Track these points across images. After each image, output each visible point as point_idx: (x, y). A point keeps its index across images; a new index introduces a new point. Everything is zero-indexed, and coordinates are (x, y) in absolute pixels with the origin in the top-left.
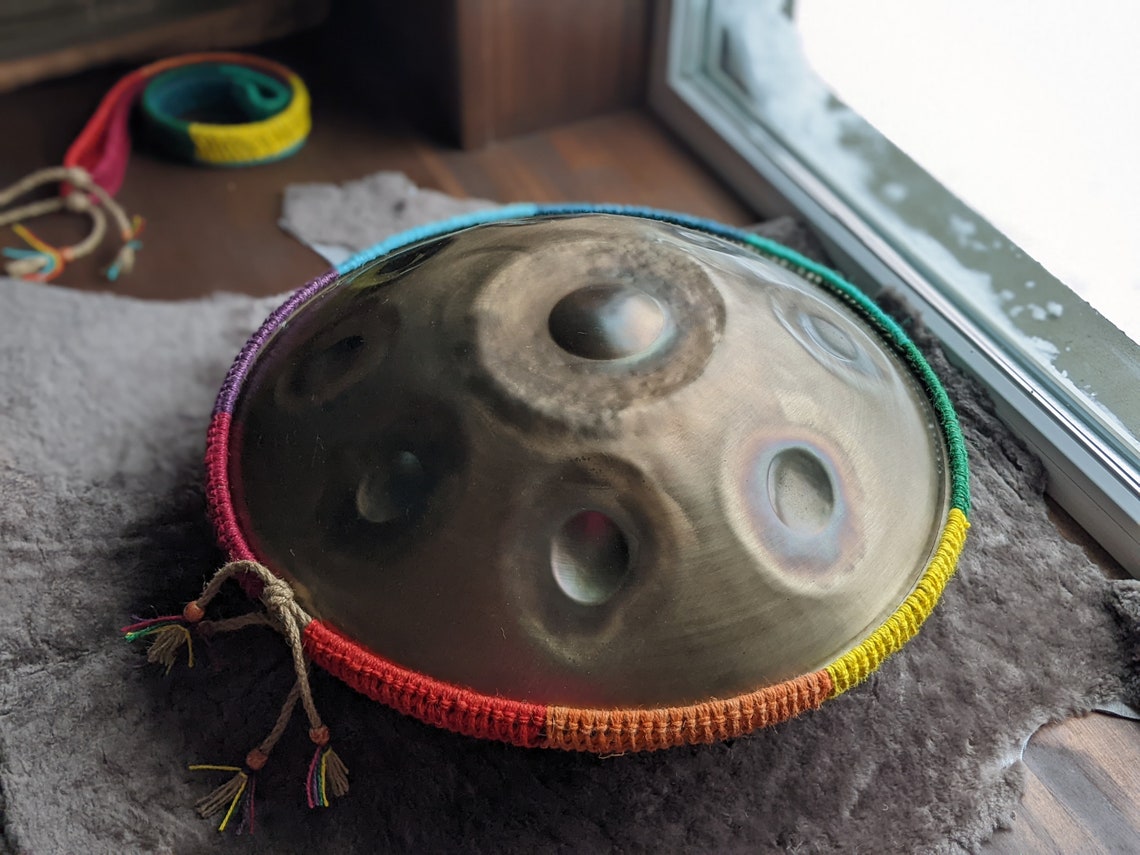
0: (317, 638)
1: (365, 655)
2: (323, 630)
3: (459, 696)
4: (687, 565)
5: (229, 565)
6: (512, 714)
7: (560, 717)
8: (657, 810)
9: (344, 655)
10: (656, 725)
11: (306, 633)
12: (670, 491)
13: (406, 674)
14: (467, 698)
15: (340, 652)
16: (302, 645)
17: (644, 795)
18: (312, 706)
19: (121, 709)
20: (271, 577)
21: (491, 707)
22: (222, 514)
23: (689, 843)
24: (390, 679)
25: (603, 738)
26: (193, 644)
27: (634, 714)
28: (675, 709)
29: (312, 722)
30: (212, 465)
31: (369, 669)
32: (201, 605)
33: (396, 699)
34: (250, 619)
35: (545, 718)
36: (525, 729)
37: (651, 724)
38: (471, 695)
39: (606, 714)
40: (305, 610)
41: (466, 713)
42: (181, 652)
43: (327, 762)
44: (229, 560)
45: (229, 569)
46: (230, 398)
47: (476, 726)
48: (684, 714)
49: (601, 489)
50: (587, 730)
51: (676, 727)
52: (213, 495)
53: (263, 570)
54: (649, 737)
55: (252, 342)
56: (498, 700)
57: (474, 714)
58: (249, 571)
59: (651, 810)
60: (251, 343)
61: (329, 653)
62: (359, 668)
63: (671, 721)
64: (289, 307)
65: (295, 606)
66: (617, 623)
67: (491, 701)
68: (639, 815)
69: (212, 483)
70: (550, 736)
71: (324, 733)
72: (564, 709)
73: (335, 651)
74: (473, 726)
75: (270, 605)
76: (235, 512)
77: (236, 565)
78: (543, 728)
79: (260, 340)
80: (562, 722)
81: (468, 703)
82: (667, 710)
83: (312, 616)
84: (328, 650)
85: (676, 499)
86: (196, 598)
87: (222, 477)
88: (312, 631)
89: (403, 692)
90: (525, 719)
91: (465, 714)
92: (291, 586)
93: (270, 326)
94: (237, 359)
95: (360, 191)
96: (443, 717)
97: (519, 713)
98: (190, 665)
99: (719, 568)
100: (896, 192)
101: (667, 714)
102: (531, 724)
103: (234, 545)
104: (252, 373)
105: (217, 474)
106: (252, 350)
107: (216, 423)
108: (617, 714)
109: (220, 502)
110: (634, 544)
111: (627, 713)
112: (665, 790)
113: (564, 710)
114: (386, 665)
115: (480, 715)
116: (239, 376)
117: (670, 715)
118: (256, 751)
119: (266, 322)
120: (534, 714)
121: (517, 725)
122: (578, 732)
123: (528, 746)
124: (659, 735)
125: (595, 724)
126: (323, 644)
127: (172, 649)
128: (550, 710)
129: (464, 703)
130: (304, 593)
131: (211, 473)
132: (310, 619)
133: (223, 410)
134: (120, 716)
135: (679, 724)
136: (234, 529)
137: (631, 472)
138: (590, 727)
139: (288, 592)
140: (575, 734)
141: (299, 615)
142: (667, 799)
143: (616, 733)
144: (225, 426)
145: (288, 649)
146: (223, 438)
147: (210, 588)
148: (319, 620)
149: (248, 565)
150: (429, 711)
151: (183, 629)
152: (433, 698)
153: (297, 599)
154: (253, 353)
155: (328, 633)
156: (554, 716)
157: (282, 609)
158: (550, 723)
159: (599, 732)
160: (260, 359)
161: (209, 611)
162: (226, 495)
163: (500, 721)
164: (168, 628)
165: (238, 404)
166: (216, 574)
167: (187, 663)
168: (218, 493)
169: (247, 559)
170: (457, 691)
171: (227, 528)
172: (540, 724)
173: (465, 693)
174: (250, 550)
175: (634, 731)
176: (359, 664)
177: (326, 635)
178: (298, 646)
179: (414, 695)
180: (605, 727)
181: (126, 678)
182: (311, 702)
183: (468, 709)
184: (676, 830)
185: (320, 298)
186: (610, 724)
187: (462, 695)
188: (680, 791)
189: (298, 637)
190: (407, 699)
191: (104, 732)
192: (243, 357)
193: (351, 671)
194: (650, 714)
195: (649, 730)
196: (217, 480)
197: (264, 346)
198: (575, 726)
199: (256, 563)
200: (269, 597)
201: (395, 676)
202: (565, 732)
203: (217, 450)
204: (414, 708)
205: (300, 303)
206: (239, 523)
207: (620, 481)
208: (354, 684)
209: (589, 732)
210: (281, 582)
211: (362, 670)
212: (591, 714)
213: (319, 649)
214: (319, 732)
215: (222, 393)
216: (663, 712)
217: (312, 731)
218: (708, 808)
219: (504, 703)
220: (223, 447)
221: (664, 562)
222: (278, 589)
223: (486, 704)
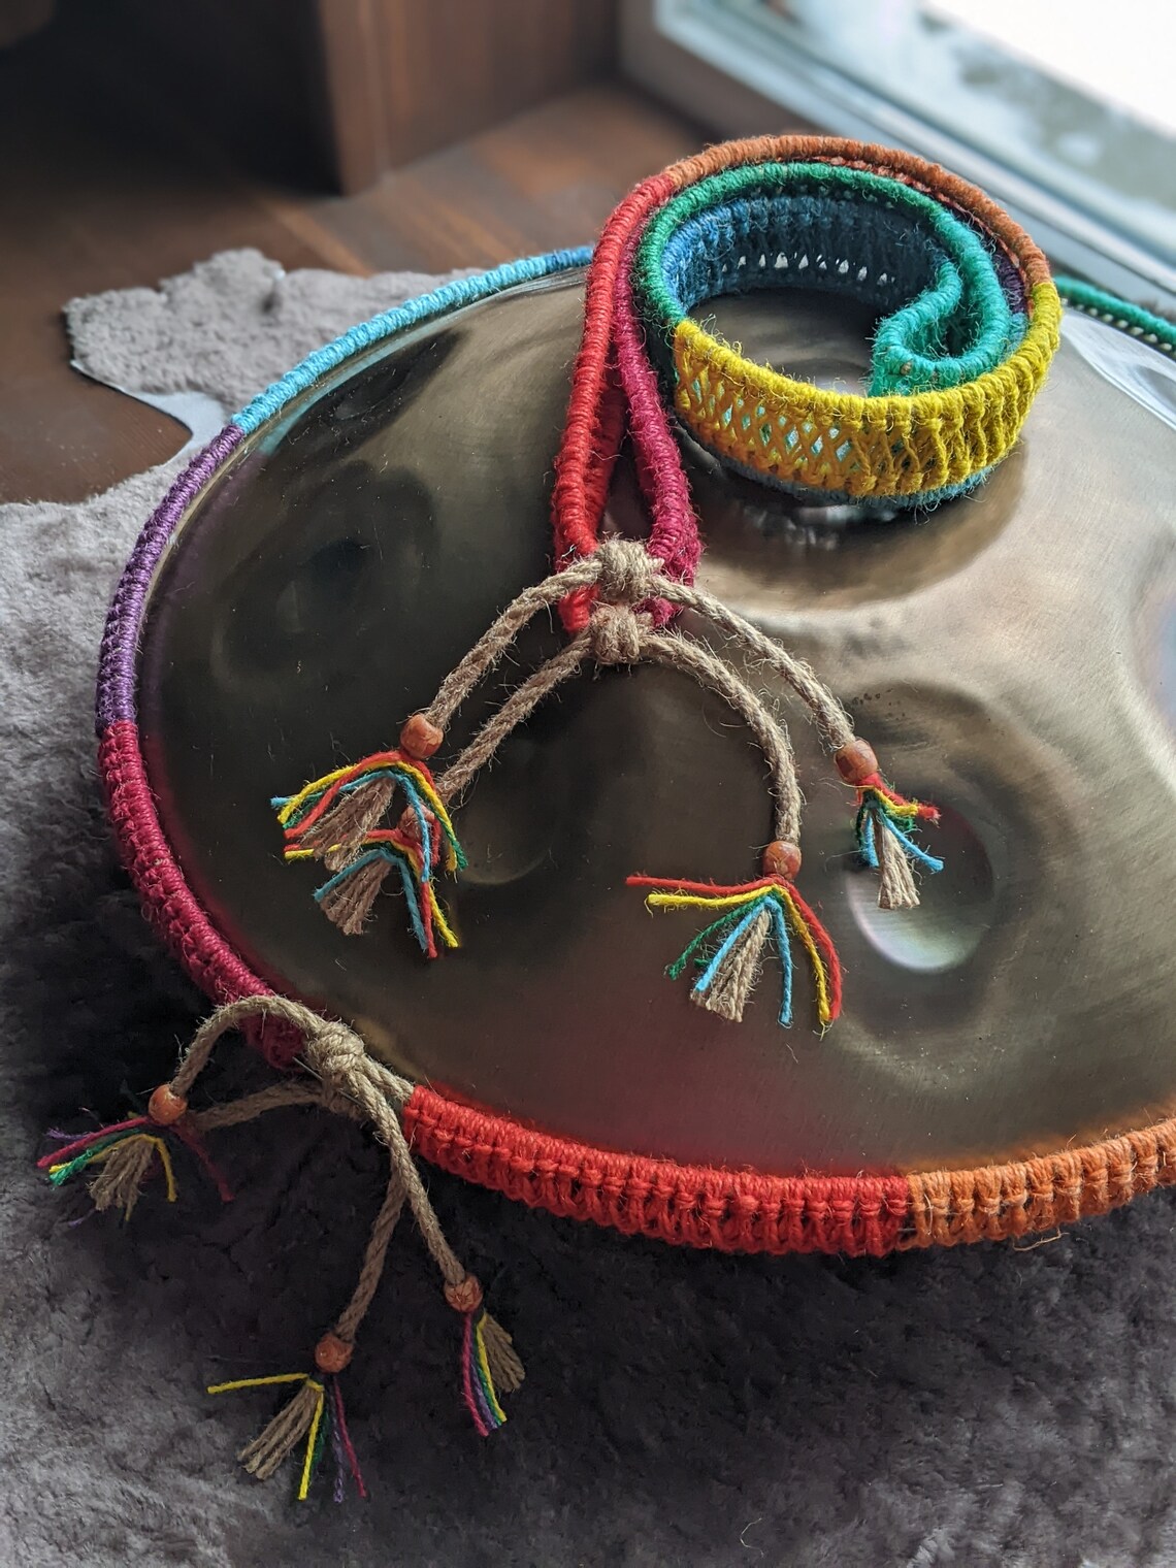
0: (433, 1122)
1: (534, 1139)
2: (438, 1103)
3: (738, 1188)
4: (1101, 863)
5: (223, 1010)
6: (846, 1204)
7: (937, 1193)
8: (1065, 1295)
9: (494, 1145)
10: (1113, 1172)
11: (410, 1115)
12: (1040, 728)
13: (623, 1161)
14: (755, 1189)
15: (485, 1142)
16: (408, 1140)
17: (1034, 1270)
18: (444, 1247)
19: (53, 1297)
20: (315, 1022)
21: (805, 1198)
22: (178, 912)
23: (1143, 1343)
24: (595, 1176)
25: (1022, 1216)
26: (173, 1162)
27: (1069, 1158)
28: (1139, 1135)
29: (450, 1275)
30: (130, 824)
31: (549, 1165)
32: (181, 1090)
33: (613, 1210)
34: (275, 1097)
35: (911, 1199)
36: (875, 1226)
37: (1104, 1172)
38: (759, 1181)
39: (1021, 1170)
40: (395, 1071)
41: (759, 1216)
42: (153, 1181)
43: (484, 1338)
44: (222, 1001)
45: (226, 1018)
46: (125, 692)
47: (779, 1237)
48: (1158, 1140)
49: (913, 749)
50: (993, 1206)
51: (1150, 1167)
52: (152, 882)
53: (295, 1010)
54: (1103, 1196)
55: (130, 582)
56: (811, 1182)
57: (775, 1216)
58: (268, 1015)
59: (1055, 1296)
60: (127, 584)
61: (464, 1147)
62: (529, 1165)
63: (1137, 1157)
64: (176, 506)
65: (375, 1068)
66: (998, 986)
67: (800, 1185)
68: (1039, 1310)
69: (143, 856)
70: (926, 1231)
71: (473, 1290)
72: (939, 1174)
73: (475, 1139)
74: (774, 1237)
75: (329, 1075)
76: (201, 904)
77: (240, 1009)
78: (910, 1217)
79: (142, 576)
80: (944, 1201)
81: (758, 1197)
82: (1125, 1140)
83: (410, 1079)
84: (461, 1140)
85: (1057, 741)
86: (167, 1078)
87: (157, 841)
88: (420, 1109)
89: (625, 1197)
90: (873, 1209)
91: (757, 1218)
92: (354, 1030)
93: (153, 546)
94: (111, 618)
96: (715, 1231)
97: (859, 1200)
98: (172, 1197)
99: (1156, 857)
100: (1082, 147)
101: (1128, 1147)
102: (885, 1215)
103: (222, 970)
104: (146, 637)
105: (145, 839)
106: (136, 596)
107: (113, 741)
108: (1040, 1164)
109: (169, 891)
110: (994, 836)
111: (1057, 1159)
112: (1068, 1255)
113: (940, 1178)
114: (580, 1152)
115: (785, 1213)
116: (128, 648)
117: (1134, 1148)
118: (330, 1338)
119: (141, 541)
120: (889, 1196)
121: (859, 1220)
122: (975, 1211)
123: (880, 1252)
124: (1120, 1188)
125: (1004, 1193)
126: (449, 1131)
127: (137, 1179)
128: (914, 1182)
129: (751, 1201)
130: (381, 1040)
131: (135, 839)
132: (411, 1089)
133: (119, 715)
134: (53, 1310)
135: (1153, 1160)
136: (211, 939)
137: (960, 706)
138: (997, 1200)
139: (354, 1044)
140: (969, 1218)
141: (386, 1083)
142: (1076, 1270)
143: (1043, 1202)
144: (132, 746)
145: (385, 1152)
146: (136, 768)
147: (193, 1056)
148: (428, 1087)
149: (266, 1005)
150: (685, 1224)
151: (152, 1139)
152: (688, 1202)
153: (371, 1052)
154: (139, 601)
155: (453, 1108)
156: (926, 1192)
157: (352, 1077)
158: (921, 1207)
159: (1013, 1208)
160: (153, 609)
161: (196, 1097)
162: (174, 876)
163: (826, 1220)
164: (123, 1143)
165: (139, 700)
166: (200, 1031)
167: (166, 1196)
168: (159, 874)
169: (254, 992)
170: (730, 1179)
171: (197, 938)
172: (903, 1212)
173: (748, 1179)
174: (253, 972)
175: (1078, 1190)
176: (528, 1158)
177: (449, 1113)
178: (401, 1145)
179: (650, 1198)
180: (1024, 1196)
181: (46, 1237)
182: (441, 1239)
183: (760, 1208)
184: (1113, 1325)
185: (223, 483)
186: (1031, 1186)
187: (743, 1185)
188: (1094, 1251)
189: (395, 1124)
190: (636, 1209)
191: (32, 1347)
192: (124, 612)
193: (513, 1173)
194: (1098, 1152)
195: (1103, 1182)
196: (150, 851)
197: (152, 584)
198: (968, 1203)
199: (277, 997)
200: (323, 1059)
201: (605, 1170)
202: (950, 1219)
203: (130, 794)
204: (653, 1223)
205: (192, 496)
206: (214, 923)
207: (948, 735)
208: (524, 1193)
209: (997, 1210)
210: (336, 1026)
211: (536, 1168)
212: (994, 1174)
213: (443, 1142)
214: (464, 1291)
215: (106, 686)
216: (1120, 1145)
217: (449, 1291)
218: (1153, 1273)
219: (824, 1185)
220: (141, 786)
221: (1057, 864)
222: (335, 1041)
223: (793, 1194)
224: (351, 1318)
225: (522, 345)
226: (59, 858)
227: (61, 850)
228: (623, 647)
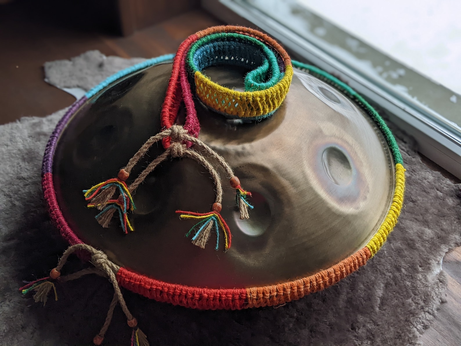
0: (124, 276)
1: (151, 280)
2: (126, 272)
3: (203, 292)
4: (297, 209)
5: (70, 248)
6: (230, 296)
7: (253, 293)
8: (294, 325)
9: (140, 282)
10: (299, 288)
11: (119, 275)
12: (283, 176)
13: (174, 286)
14: (206, 292)
15: (138, 281)
16: (117, 281)
17: (286, 319)
18: (127, 309)
19: (23, 328)
20: (94, 250)
21: (220, 294)
22: (60, 222)
24: (166, 289)
25: (275, 299)
26: (56, 290)
27: (287, 284)
28: (305, 278)
29: (128, 317)
30: (49, 200)
31: (154, 287)
32: (59, 270)
33: (171, 299)
34: (85, 272)
35: (247, 294)
36: (237, 301)
37: (296, 288)
38: (208, 290)
39: (275, 287)
40: (115, 263)
41: (208, 299)
42: (51, 294)
43: (138, 335)
44: (70, 245)
45: (71, 250)
46: (49, 165)
47: (213, 304)
48: (310, 280)
49: (251, 180)
50: (267, 296)
51: (308, 287)
52: (53, 214)
53: (89, 247)
54: (296, 294)
55: (53, 136)
56: (222, 290)
57: (212, 299)
58: (82, 249)
59: (291, 325)
60: (52, 137)
61: (132, 283)
62: (149, 287)
63: (305, 284)
64: (67, 117)
65: (110, 263)
66: (271, 242)
67: (219, 291)
68: (286, 329)
69: (51, 208)
70: (251, 303)
71: (135, 322)
72: (254, 288)
73: (135, 281)
74: (212, 305)
75: (97, 264)
76: (66, 220)
77: (75, 247)
78: (247, 299)
79: (57, 135)
80: (255, 295)
81: (208, 294)
82: (302, 280)
83: (119, 266)
84: (132, 281)
85: (288, 179)
86: (56, 267)
87: (55, 204)
88: (121, 273)
89: (174, 295)
90: (237, 297)
91: (207, 300)
92: (105, 253)
93: (60, 127)
94: (47, 146)
95: (80, 61)
96: (197, 303)
97: (234, 294)
98: (56, 299)
99: (312, 209)
100: (321, 31)
101: (302, 281)
102: (240, 299)
103: (71, 238)
104: (57, 151)
105: (52, 203)
106: (54, 140)
107: (45, 178)
108: (280, 286)
109: (58, 217)
110: (271, 202)
111: (284, 284)
112: (295, 315)
113: (254, 289)
114: (163, 283)
115: (215, 298)
116: (51, 153)
117: (304, 282)
118: (98, 336)
119: (57, 126)
120: (241, 294)
121: (233, 300)
122: (263, 298)
123: (239, 309)
124: (300, 292)
125: (270, 293)
126: (128, 279)
127: (46, 294)
128: (248, 290)
129: (206, 295)
130: (112, 255)
131: (49, 203)
132: (119, 268)
133: (47, 171)
134: (23, 331)
135: (309, 285)
136: (68, 229)
137: (263, 170)
138: (268, 295)
139: (104, 256)
140: (262, 299)
141: (112, 266)
142: (297, 319)
143: (281, 295)
144: (50, 179)
145: (111, 284)
146: (51, 185)
147: (62, 260)
148: (124, 268)
149: (81, 246)
150: (189, 302)
151: (51, 283)
152: (190, 296)
153: (109, 259)
154: (55, 142)
155: (130, 273)
156: (251, 292)
157: (103, 265)
158: (249, 296)
159: (273, 296)
160: (59, 144)
161: (63, 272)
162: (59, 213)
163: (225, 300)
164: (43, 284)
165: (53, 167)
166: (64, 253)
167: (55, 299)
168: (55, 213)
169: (79, 243)
170: (201, 290)
171: (65, 229)
172: (245, 298)
173: (205, 290)
174: (79, 238)
175: (289, 292)
176: (149, 285)
177: (129, 274)
178: (115, 281)
179: (180, 295)
180: (275, 293)
181: (22, 312)
182: (126, 307)
183: (208, 297)
185: (81, 111)
186: (277, 291)
187: (204, 291)
188: (302, 314)
189: (114, 277)
190: (177, 298)
191: (16, 340)
192: (51, 145)
193: (145, 289)
194: (295, 283)
195: (296, 290)
196: (53, 206)
197: (59, 137)
198: (261, 295)
199: (84, 244)
200: (96, 260)
201: (169, 288)
202: (257, 299)
203: (49, 192)
204: (181, 302)
205: (72, 114)
206: (69, 225)
207: (259, 175)
208: (148, 295)
209: (268, 297)
210: (100, 252)
211: (151, 288)
212: (268, 288)
213: (126, 281)
214: (132, 322)
215: (44, 164)
216: (301, 281)
217: (128, 322)
218: (317, 320)
219: (225, 291)
220: (52, 190)
221: (287, 210)
222: (100, 255)
223: (217, 293)
224: (103, 330)
225: (159, 77)
226: (32, 212)
227: (33, 210)
228: (178, 153)
